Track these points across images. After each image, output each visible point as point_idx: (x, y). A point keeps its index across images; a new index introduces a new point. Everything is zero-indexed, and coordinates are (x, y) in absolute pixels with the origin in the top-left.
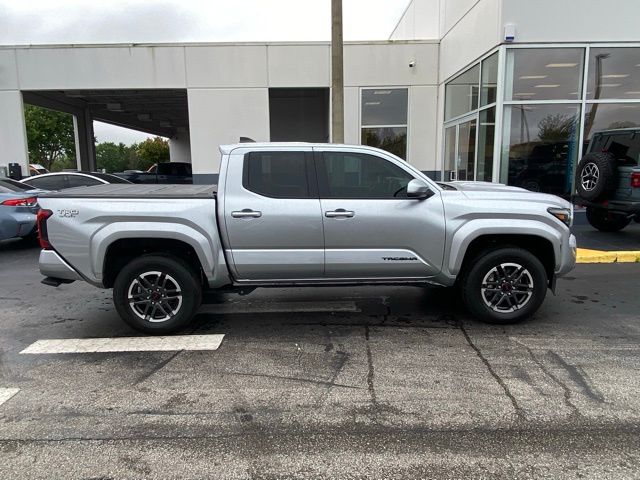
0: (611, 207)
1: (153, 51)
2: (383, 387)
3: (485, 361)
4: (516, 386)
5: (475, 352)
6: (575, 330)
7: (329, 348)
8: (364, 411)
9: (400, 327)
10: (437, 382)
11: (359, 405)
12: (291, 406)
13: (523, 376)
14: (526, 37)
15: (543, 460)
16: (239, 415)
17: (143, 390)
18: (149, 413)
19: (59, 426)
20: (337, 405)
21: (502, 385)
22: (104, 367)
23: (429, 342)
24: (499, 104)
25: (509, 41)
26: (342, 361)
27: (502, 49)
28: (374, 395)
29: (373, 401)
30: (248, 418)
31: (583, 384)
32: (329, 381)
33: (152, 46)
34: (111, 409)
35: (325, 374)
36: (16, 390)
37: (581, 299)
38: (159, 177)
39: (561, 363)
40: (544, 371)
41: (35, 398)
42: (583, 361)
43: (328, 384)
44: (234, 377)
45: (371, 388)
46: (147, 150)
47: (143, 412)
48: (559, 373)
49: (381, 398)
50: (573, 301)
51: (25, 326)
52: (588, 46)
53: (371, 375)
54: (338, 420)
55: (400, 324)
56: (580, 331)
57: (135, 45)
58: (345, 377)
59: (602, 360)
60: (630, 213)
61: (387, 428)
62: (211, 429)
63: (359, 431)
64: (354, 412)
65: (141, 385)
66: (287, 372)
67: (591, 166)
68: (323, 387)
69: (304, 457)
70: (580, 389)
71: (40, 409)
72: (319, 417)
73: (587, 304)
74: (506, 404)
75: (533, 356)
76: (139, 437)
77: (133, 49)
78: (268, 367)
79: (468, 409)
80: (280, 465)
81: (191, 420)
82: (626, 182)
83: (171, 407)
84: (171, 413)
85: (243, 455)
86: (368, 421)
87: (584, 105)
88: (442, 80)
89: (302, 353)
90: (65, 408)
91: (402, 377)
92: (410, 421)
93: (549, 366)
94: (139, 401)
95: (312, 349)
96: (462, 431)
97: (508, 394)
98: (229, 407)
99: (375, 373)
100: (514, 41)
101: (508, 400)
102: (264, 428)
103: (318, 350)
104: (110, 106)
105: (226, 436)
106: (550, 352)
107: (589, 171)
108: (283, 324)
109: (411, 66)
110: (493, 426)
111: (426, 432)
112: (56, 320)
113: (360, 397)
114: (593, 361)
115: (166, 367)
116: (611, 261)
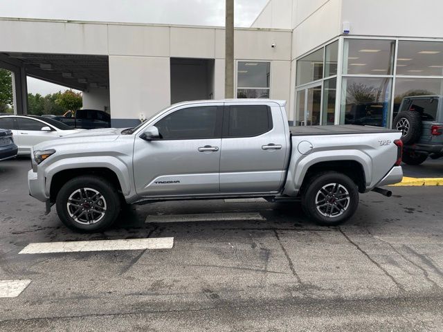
0: (418, 148)
1: (83, 27)
2: (302, 272)
3: (363, 252)
4: (390, 269)
5: (355, 247)
6: (414, 231)
7: (254, 246)
8: (295, 289)
9: (298, 230)
10: (338, 268)
11: (291, 285)
12: (243, 287)
13: (392, 262)
14: (358, 31)
15: (427, 317)
16: (208, 294)
17: (129, 278)
18: (141, 294)
19: (74, 306)
20: (275, 285)
21: (381, 268)
22: (91, 262)
23: (322, 240)
24: (339, 76)
25: (346, 33)
26: (266, 255)
27: (341, 39)
28: (298, 278)
29: (299, 281)
30: (216, 296)
31: (433, 266)
32: (263, 269)
33: (83, 23)
34: (110, 293)
35: (258, 264)
36: (29, 281)
37: (411, 210)
38: (77, 120)
39: (414, 253)
40: (405, 258)
41: (47, 287)
42: (427, 251)
43: (263, 271)
44: (193, 268)
45: (294, 273)
46: (64, 99)
47: (136, 294)
48: (415, 259)
49: (304, 280)
50: (406, 212)
51: (14, 233)
52: (397, 39)
53: (291, 264)
54: (280, 296)
55: (297, 228)
56: (417, 231)
57: (69, 22)
58: (273, 265)
59: (439, 250)
60: (430, 152)
61: (316, 300)
62: (192, 304)
63: (297, 302)
64: (289, 290)
65: (126, 274)
66: (230, 263)
67: (404, 120)
68: (260, 274)
69: (267, 321)
70: (433, 270)
71: (54, 295)
72: (267, 294)
73: (415, 213)
74: (389, 281)
75: (394, 249)
76: (140, 312)
77: (68, 24)
78: (214, 260)
79: (365, 285)
80: (252, 327)
81: (174, 299)
82: (427, 132)
83: (155, 290)
84: (157, 294)
85: (224, 322)
86: (301, 296)
87: (394, 79)
88: (294, 57)
89: (236, 250)
90: (73, 293)
91: (313, 265)
92: (330, 294)
93: (406, 255)
94: (129, 286)
95: (243, 247)
96: (367, 300)
97: (387, 274)
98: (199, 288)
99: (293, 262)
100: (349, 33)
101: (388, 278)
102: (230, 303)
103: (247, 247)
104: (43, 66)
105: (205, 309)
106: (404, 245)
107: (402, 124)
108: (214, 230)
109: (273, 46)
110: (386, 295)
111: (343, 301)
112: (37, 228)
113: (289, 279)
114: (434, 251)
115: (139, 261)
116: (421, 184)
